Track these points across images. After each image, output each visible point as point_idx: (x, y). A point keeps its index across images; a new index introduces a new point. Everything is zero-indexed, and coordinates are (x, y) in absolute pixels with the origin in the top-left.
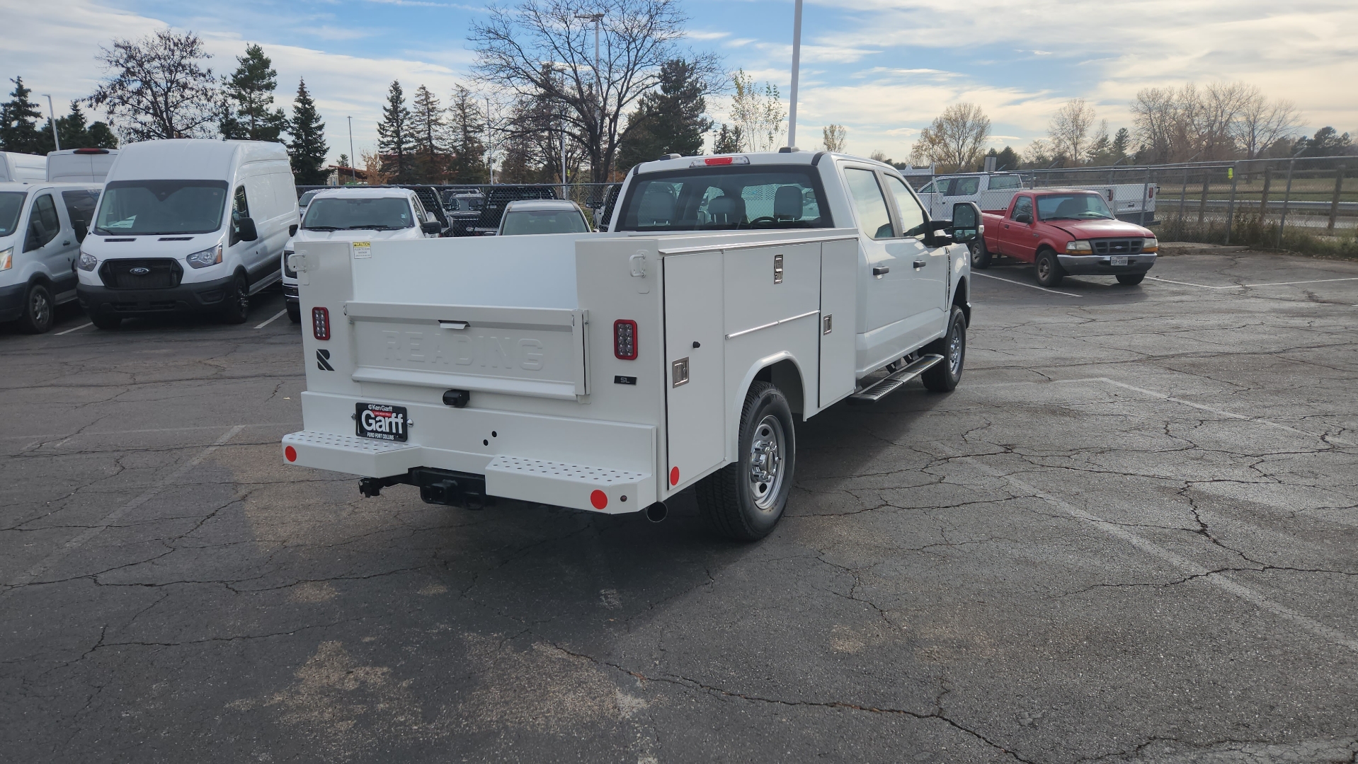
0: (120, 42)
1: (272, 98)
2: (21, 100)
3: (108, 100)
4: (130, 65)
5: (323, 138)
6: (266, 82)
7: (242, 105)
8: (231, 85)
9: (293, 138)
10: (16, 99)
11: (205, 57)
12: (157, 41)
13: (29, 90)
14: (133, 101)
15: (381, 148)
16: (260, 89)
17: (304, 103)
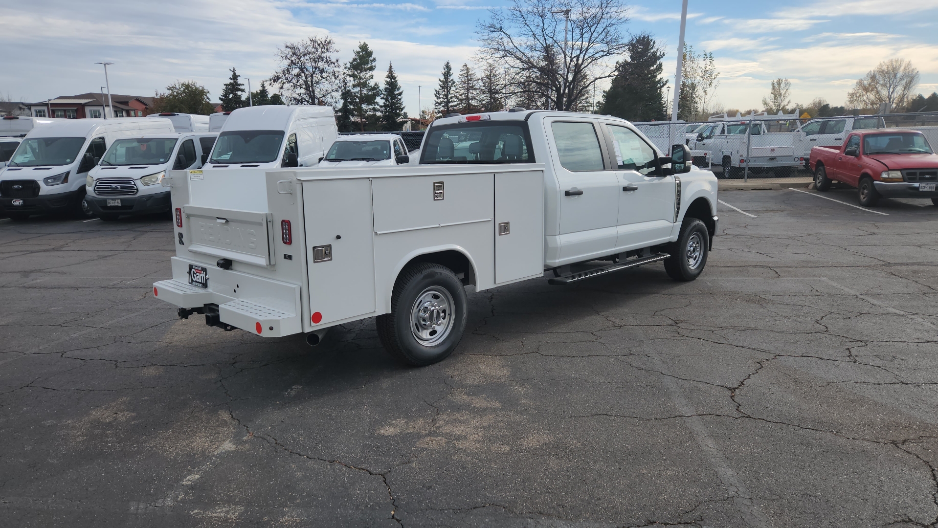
0: (289, 44)
1: (372, 76)
2: (234, 82)
3: (280, 80)
4: (293, 59)
5: (402, 100)
6: (369, 66)
7: (354, 81)
8: (349, 68)
9: (384, 101)
10: (232, 81)
11: (335, 52)
12: (309, 43)
13: (239, 76)
14: (294, 81)
15: (436, 106)
16: (366, 70)
17: (391, 79)
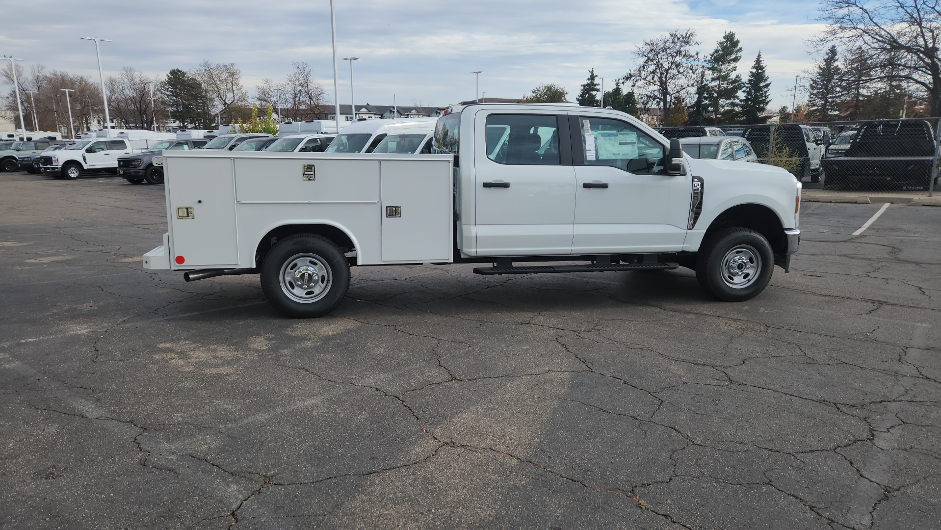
0: (648, 41)
1: (736, 67)
2: (591, 82)
3: (633, 78)
4: (649, 55)
5: (768, 93)
6: (733, 57)
7: (713, 74)
8: (709, 61)
9: (745, 94)
10: (589, 82)
11: (696, 44)
12: (668, 37)
13: (597, 76)
14: (649, 78)
15: (811, 98)
16: (729, 62)
17: (757, 69)
